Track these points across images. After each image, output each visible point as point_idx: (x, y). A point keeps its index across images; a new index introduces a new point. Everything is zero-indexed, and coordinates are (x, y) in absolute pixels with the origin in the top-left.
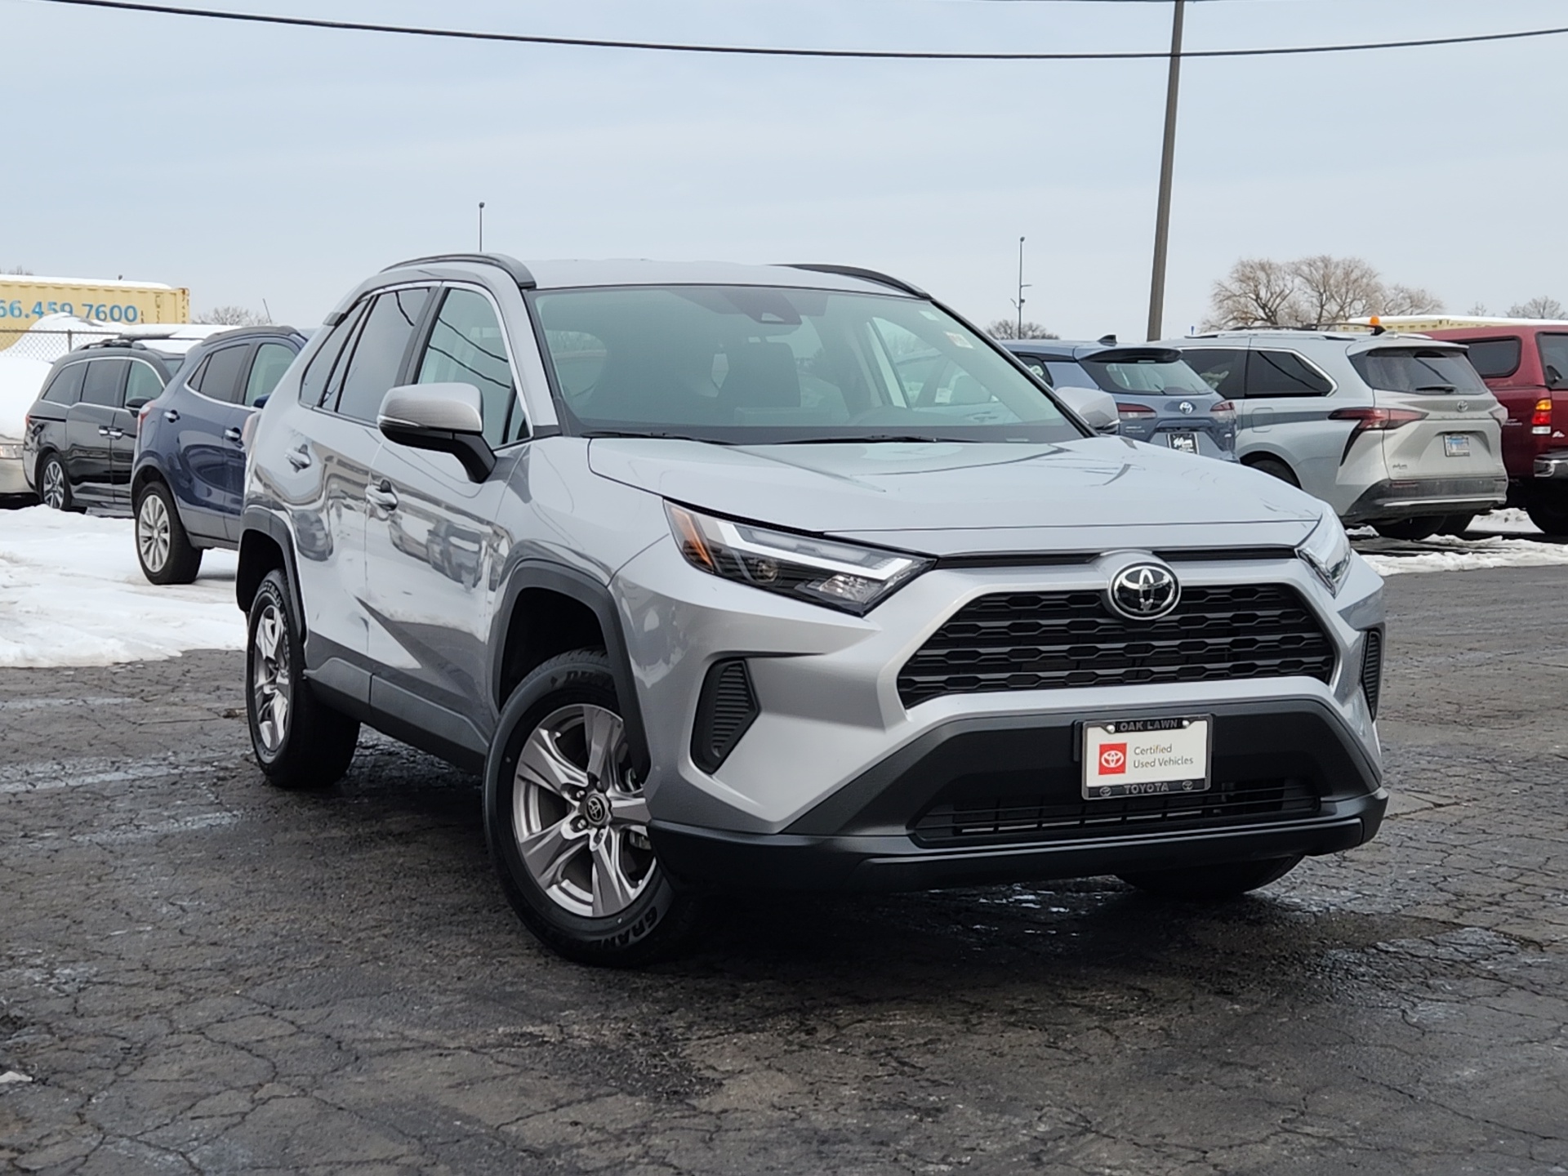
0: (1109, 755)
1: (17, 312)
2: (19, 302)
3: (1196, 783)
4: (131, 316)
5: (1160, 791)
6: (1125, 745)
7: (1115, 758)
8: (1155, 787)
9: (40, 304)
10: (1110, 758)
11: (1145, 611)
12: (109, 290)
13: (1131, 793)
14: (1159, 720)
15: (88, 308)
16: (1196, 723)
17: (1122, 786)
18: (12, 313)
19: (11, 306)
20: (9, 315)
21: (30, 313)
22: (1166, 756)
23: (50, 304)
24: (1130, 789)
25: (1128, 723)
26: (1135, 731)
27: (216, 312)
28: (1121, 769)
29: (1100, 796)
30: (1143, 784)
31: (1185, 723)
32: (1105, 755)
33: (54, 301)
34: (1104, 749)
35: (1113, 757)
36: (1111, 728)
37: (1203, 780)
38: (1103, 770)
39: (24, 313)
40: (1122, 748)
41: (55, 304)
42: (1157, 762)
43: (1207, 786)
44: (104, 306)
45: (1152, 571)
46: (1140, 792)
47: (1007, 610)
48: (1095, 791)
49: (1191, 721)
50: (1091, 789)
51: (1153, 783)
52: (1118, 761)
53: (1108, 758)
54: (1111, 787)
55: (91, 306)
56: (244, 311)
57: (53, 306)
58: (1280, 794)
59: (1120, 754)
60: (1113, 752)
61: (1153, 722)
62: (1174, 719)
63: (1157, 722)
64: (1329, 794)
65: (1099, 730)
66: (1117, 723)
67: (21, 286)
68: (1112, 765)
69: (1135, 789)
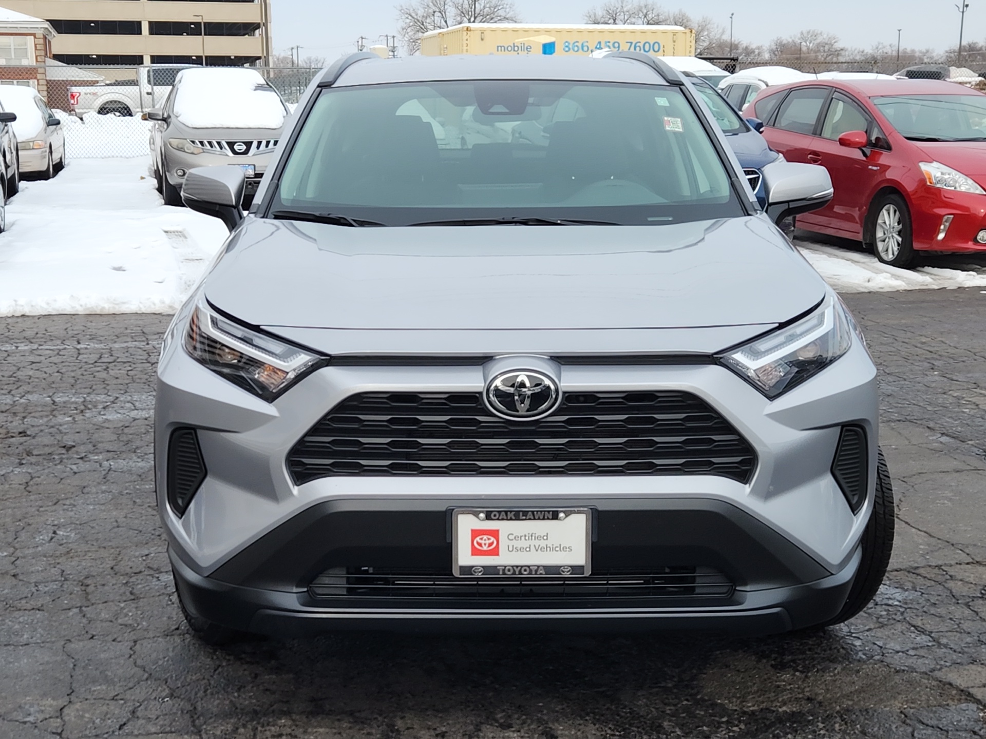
0: (481, 539)
1: (585, 49)
2: (587, 42)
3: (575, 569)
4: (656, 49)
5: (536, 574)
6: (498, 531)
7: (488, 542)
8: (531, 570)
9: (600, 43)
10: (483, 542)
11: (520, 413)
12: (643, 32)
13: (504, 573)
14: (533, 512)
15: (629, 44)
16: (573, 516)
17: (496, 567)
18: (583, 49)
19: (582, 44)
20: (581, 50)
21: (594, 48)
22: (543, 543)
23: (606, 43)
24: (504, 570)
25: (500, 512)
26: (507, 520)
27: (802, 33)
28: (495, 552)
29: (472, 574)
30: (517, 567)
31: (562, 515)
32: (478, 539)
33: (608, 40)
34: (475, 533)
35: (485, 541)
36: (482, 515)
37: (582, 567)
38: (475, 552)
39: (590, 49)
40: (495, 534)
41: (609, 42)
42: (532, 547)
43: (588, 572)
44: (640, 42)
45: (528, 376)
46: (514, 573)
47: (388, 406)
48: (467, 570)
49: (567, 514)
50: (461, 567)
51: (529, 567)
52: (490, 545)
53: (480, 541)
54: (483, 567)
55: (631, 43)
56: (819, 32)
57: (608, 44)
58: (693, 580)
59: (492, 539)
60: (485, 537)
61: (525, 513)
62: (549, 512)
63: (530, 513)
64: (745, 584)
65: (471, 517)
66: (487, 511)
67: (589, 32)
68: (485, 548)
69: (509, 570)
